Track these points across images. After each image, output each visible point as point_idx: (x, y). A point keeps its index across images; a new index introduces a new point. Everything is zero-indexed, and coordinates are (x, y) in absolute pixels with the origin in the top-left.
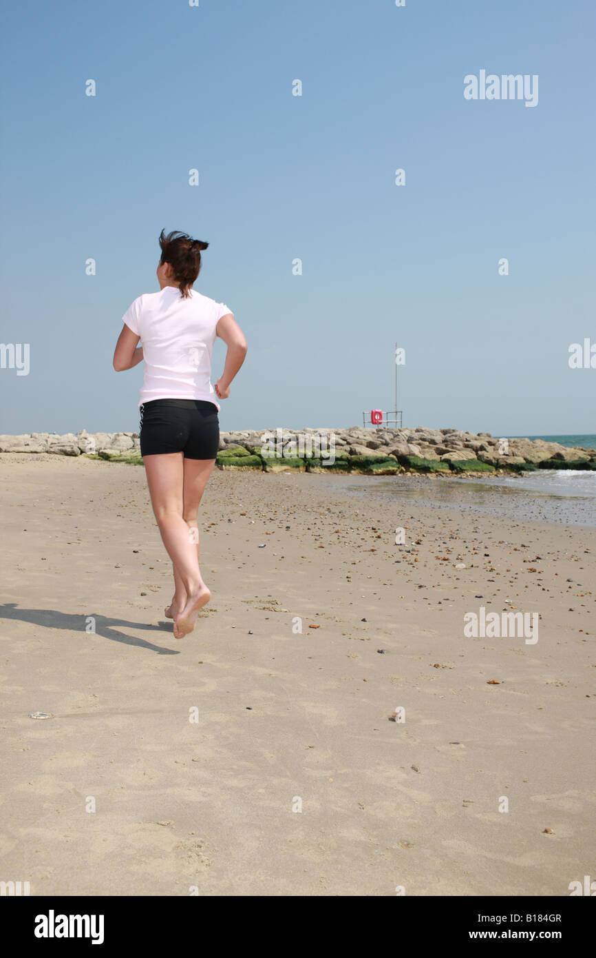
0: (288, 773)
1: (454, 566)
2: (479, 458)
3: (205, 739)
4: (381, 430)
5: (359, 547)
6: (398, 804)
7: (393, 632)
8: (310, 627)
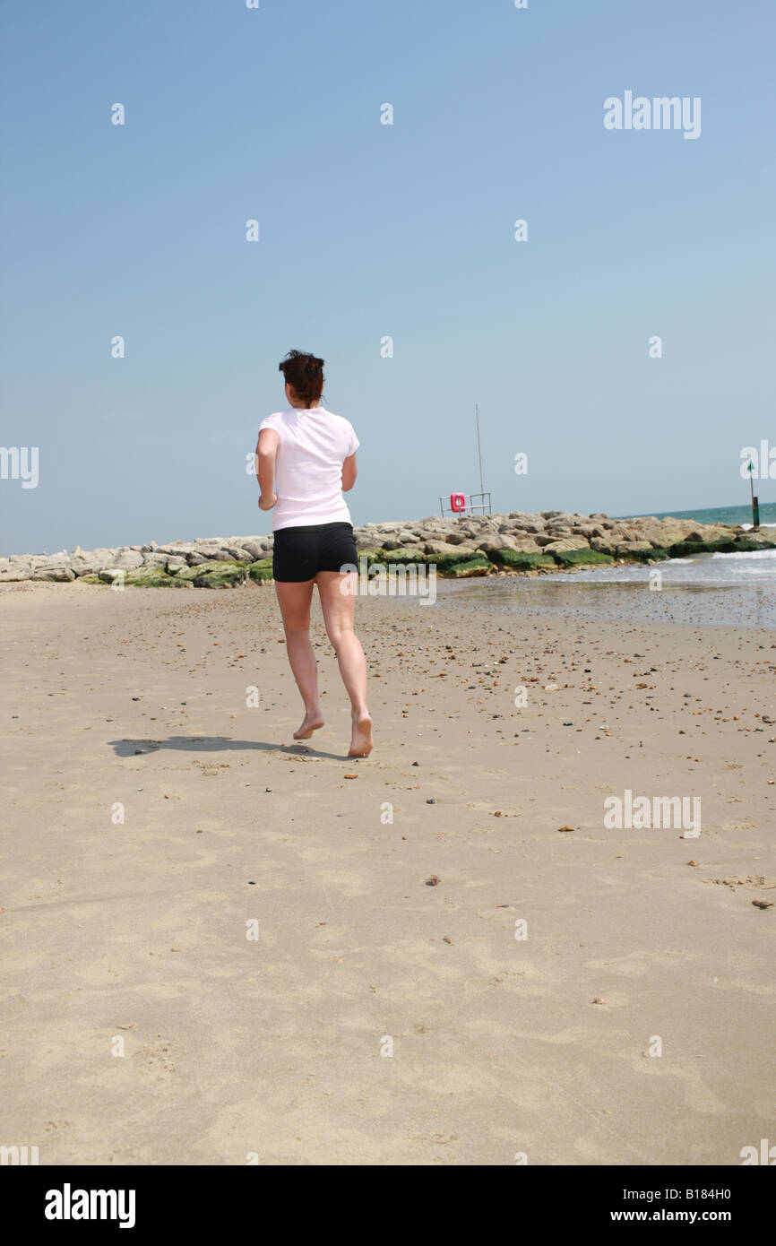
0: (289, 957)
1: (544, 687)
2: (593, 546)
3: (192, 924)
4: (464, 520)
5: (425, 672)
6: (419, 983)
7: (450, 777)
8: (346, 778)
